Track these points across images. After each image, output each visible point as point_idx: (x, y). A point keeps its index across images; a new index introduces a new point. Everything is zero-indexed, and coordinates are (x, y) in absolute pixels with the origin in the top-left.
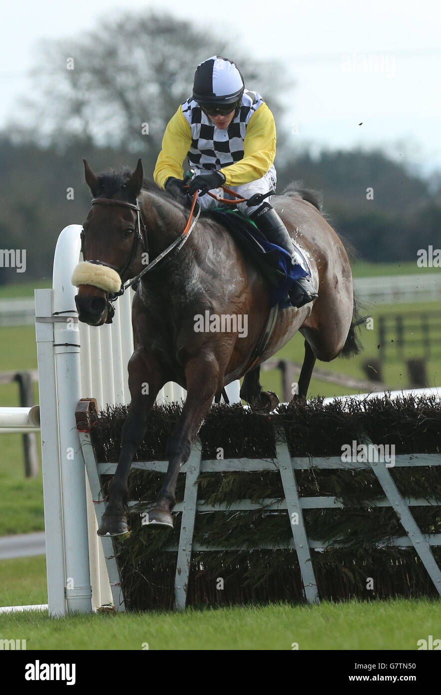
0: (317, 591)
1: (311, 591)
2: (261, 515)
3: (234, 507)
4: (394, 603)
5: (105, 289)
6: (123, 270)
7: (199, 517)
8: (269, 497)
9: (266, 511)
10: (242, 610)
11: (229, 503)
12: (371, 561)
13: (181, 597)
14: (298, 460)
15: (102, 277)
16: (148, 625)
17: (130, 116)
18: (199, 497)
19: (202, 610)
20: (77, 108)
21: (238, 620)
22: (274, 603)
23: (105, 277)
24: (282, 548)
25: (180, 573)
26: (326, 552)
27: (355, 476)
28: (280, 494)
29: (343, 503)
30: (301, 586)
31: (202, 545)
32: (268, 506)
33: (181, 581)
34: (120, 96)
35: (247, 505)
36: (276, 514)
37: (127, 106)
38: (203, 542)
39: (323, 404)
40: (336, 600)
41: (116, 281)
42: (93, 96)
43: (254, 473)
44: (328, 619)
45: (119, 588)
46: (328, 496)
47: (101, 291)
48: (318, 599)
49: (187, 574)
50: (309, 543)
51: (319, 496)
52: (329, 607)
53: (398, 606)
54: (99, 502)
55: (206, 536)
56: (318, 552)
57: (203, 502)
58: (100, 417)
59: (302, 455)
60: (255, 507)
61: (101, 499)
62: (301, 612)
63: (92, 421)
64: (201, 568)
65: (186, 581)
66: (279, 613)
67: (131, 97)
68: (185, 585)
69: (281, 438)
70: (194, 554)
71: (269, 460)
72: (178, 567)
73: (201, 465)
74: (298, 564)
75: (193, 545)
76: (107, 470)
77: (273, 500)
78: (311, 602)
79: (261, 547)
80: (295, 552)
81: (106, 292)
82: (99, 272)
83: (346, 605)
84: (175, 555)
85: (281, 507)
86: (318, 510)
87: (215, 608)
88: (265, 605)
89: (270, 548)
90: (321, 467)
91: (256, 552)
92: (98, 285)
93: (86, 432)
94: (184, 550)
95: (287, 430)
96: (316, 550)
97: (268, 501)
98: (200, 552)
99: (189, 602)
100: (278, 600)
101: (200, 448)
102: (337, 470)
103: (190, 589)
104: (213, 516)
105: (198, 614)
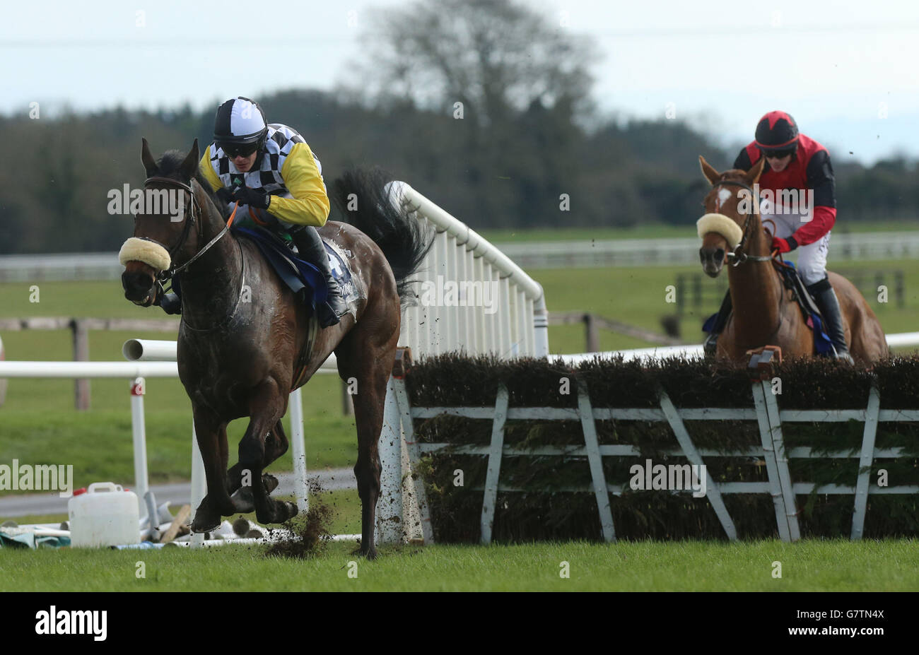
0: (614, 531)
1: (608, 531)
2: (563, 460)
3: (536, 453)
4: (687, 545)
5: (153, 266)
6: (174, 250)
7: (505, 461)
8: (572, 443)
9: (567, 457)
10: (544, 546)
11: (533, 449)
12: (665, 507)
13: (487, 532)
14: (599, 410)
15: (151, 253)
16: (456, 557)
17: (451, 81)
18: (506, 441)
19: (506, 545)
20: (401, 72)
21: (540, 556)
22: (574, 540)
23: (154, 253)
24: (582, 490)
25: (486, 510)
26: (623, 496)
27: (652, 428)
28: (581, 442)
29: (641, 452)
30: (599, 526)
31: (507, 485)
32: (569, 452)
33: (487, 518)
34: (441, 62)
35: (549, 451)
36: (577, 459)
37: (447, 71)
38: (508, 483)
39: (623, 362)
40: (632, 540)
41: (165, 258)
42: (417, 62)
43: (557, 422)
44: (624, 558)
45: (429, 524)
46: (627, 444)
47: (149, 267)
48: (615, 538)
49: (493, 512)
50: (607, 487)
51: (617, 444)
52: (625, 546)
53: (690, 547)
54: (411, 444)
55: (511, 478)
56: (616, 496)
57: (508, 446)
58: (413, 365)
59: (603, 406)
60: (558, 452)
61: (414, 441)
62: (600, 549)
63: (406, 369)
64: (506, 507)
65: (492, 518)
66: (578, 550)
67: (452, 64)
68: (491, 522)
69: (583, 391)
70: (500, 494)
71: (571, 410)
72: (484, 505)
73: (508, 412)
74: (597, 506)
75: (498, 486)
76: (419, 415)
77: (574, 447)
78: (609, 540)
79: (563, 489)
80: (594, 495)
81: (154, 269)
82: (148, 247)
83: (642, 544)
84: (482, 494)
85: (582, 453)
86: (617, 457)
87: (519, 544)
88: (565, 543)
89: (571, 490)
90: (619, 418)
91: (558, 494)
92: (145, 261)
93: (401, 379)
94: (490, 490)
95: (589, 384)
96: (614, 493)
97: (570, 448)
98: (505, 492)
99: (494, 537)
100: (578, 537)
101: (507, 397)
102: (635, 421)
103: (495, 525)
104: (518, 460)
105: (503, 548)
